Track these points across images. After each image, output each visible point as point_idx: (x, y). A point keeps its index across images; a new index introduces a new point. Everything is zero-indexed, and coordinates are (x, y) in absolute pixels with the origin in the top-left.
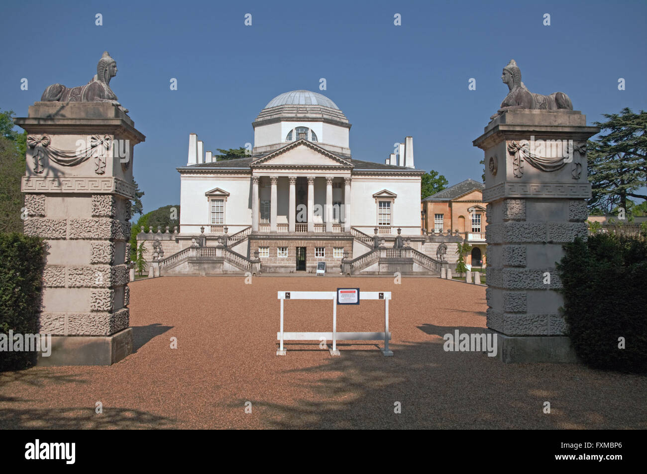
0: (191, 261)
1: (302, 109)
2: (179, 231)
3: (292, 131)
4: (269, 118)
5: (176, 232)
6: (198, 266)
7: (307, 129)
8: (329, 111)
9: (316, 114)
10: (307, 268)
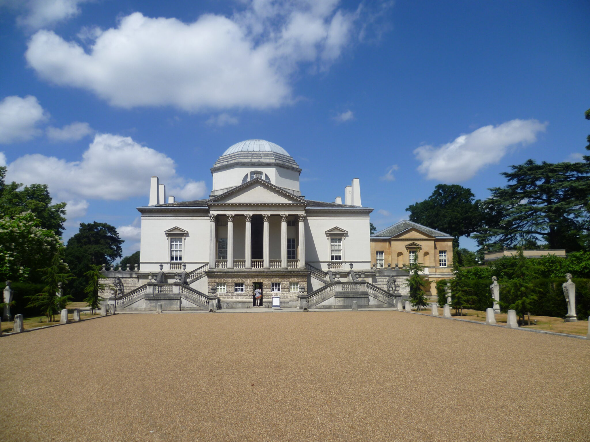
0: (149, 298)
1: (256, 155)
2: (139, 269)
3: (247, 174)
4: (226, 163)
5: (136, 269)
6: (155, 302)
7: (261, 173)
8: (281, 157)
9: (269, 159)
10: (263, 303)
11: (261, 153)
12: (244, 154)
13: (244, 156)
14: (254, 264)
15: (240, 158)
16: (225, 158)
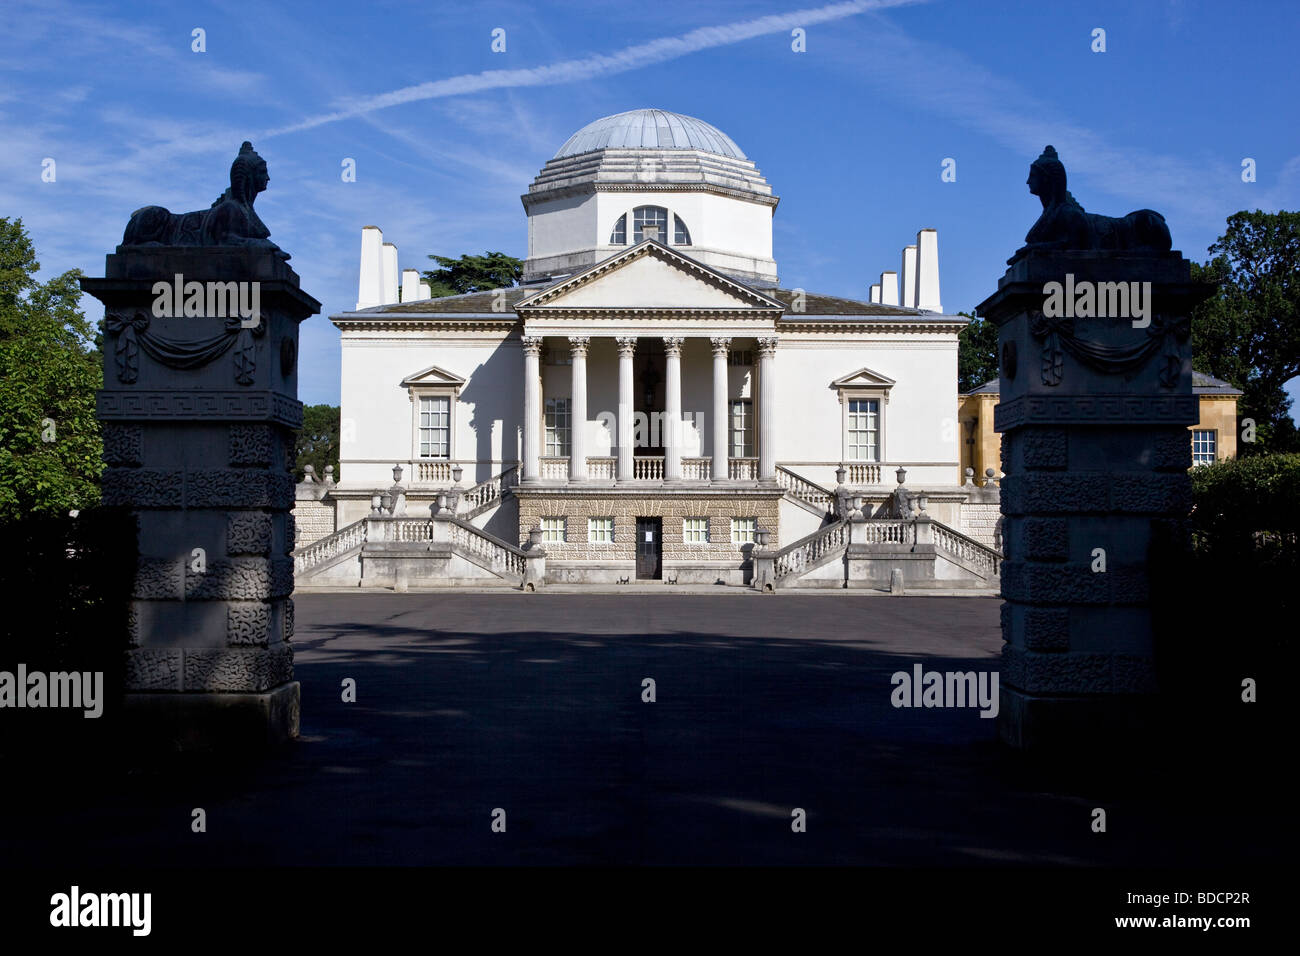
0: (368, 554)
1: (649, 160)
2: (337, 479)
3: (625, 216)
4: (565, 183)
5: (329, 478)
6: (388, 565)
7: (663, 212)
8: (719, 165)
9: (687, 170)
10: (664, 572)
11: (663, 153)
12: (616, 157)
13: (616, 164)
14: (641, 470)
15: (605, 171)
16: (562, 166)
